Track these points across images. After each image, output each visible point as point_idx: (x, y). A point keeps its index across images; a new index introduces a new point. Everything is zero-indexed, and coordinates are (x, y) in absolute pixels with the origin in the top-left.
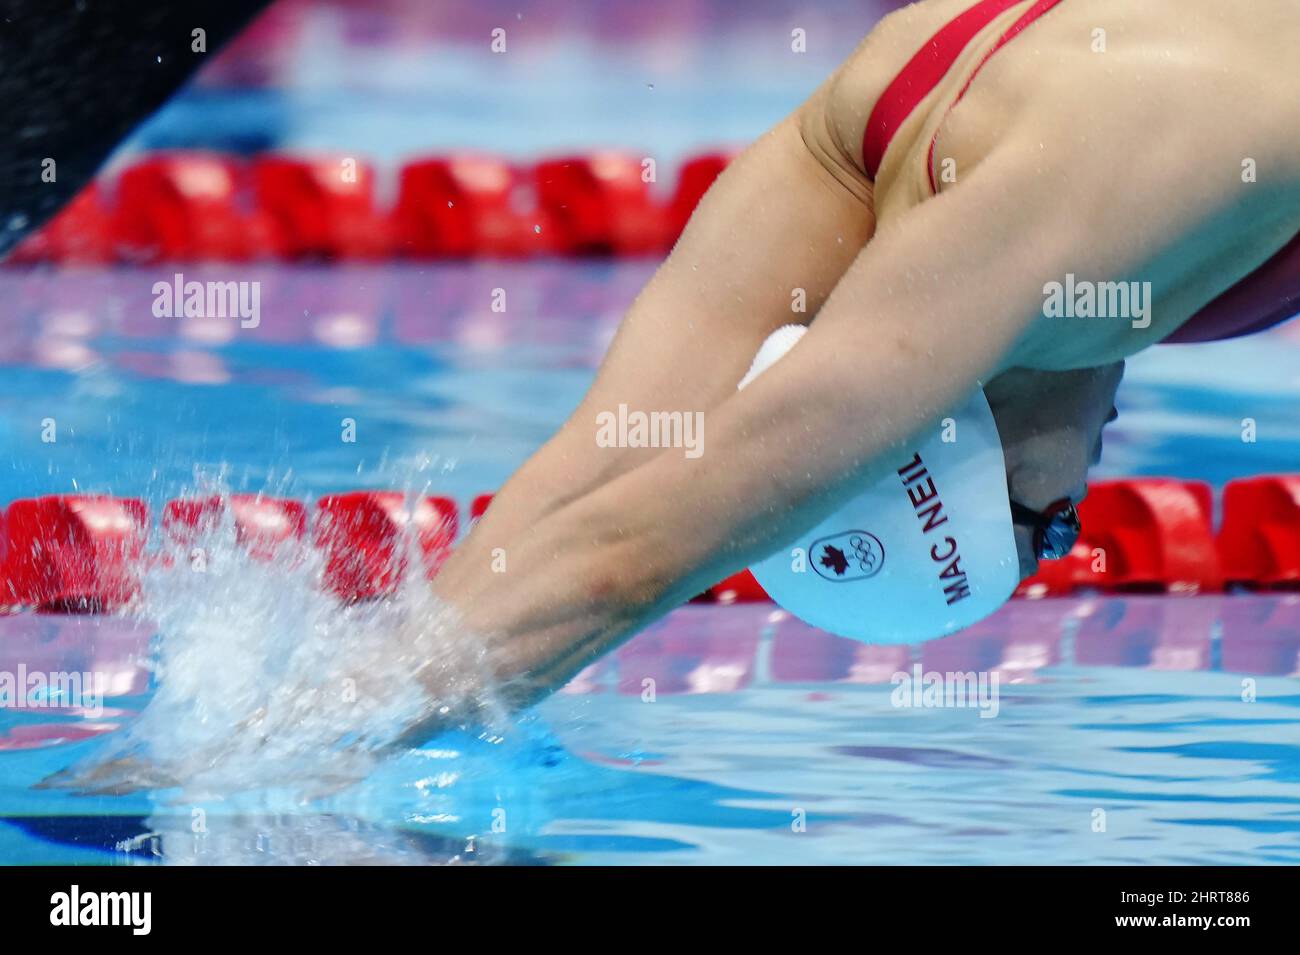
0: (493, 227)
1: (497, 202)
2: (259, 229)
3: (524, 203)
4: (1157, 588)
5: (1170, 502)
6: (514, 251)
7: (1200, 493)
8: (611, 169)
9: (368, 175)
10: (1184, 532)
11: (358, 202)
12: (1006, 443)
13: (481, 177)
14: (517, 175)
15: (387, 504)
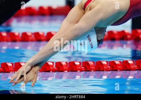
0: (30, 38)
1: (31, 36)
2: (9, 38)
3: (33, 36)
4: (90, 71)
5: (91, 63)
6: (32, 41)
7: (94, 62)
8: (41, 33)
9: (19, 34)
10: (92, 66)
11: (18, 36)
12: (97, 34)
13: (29, 34)
14: (32, 34)
15: (21, 63)
